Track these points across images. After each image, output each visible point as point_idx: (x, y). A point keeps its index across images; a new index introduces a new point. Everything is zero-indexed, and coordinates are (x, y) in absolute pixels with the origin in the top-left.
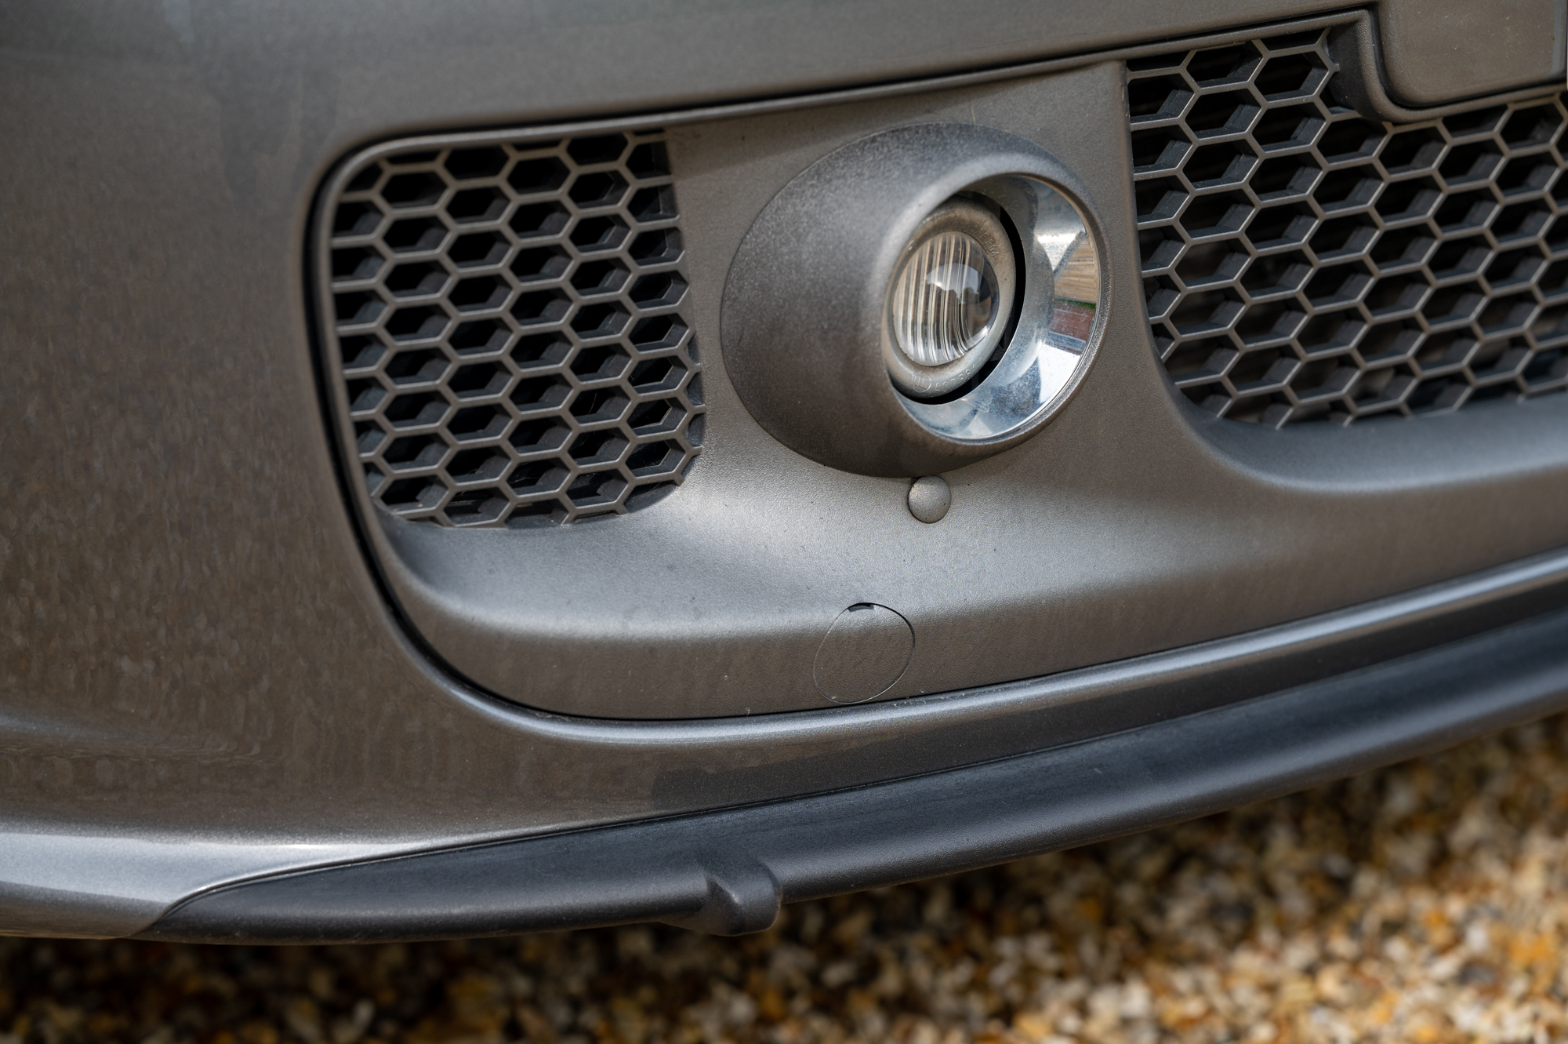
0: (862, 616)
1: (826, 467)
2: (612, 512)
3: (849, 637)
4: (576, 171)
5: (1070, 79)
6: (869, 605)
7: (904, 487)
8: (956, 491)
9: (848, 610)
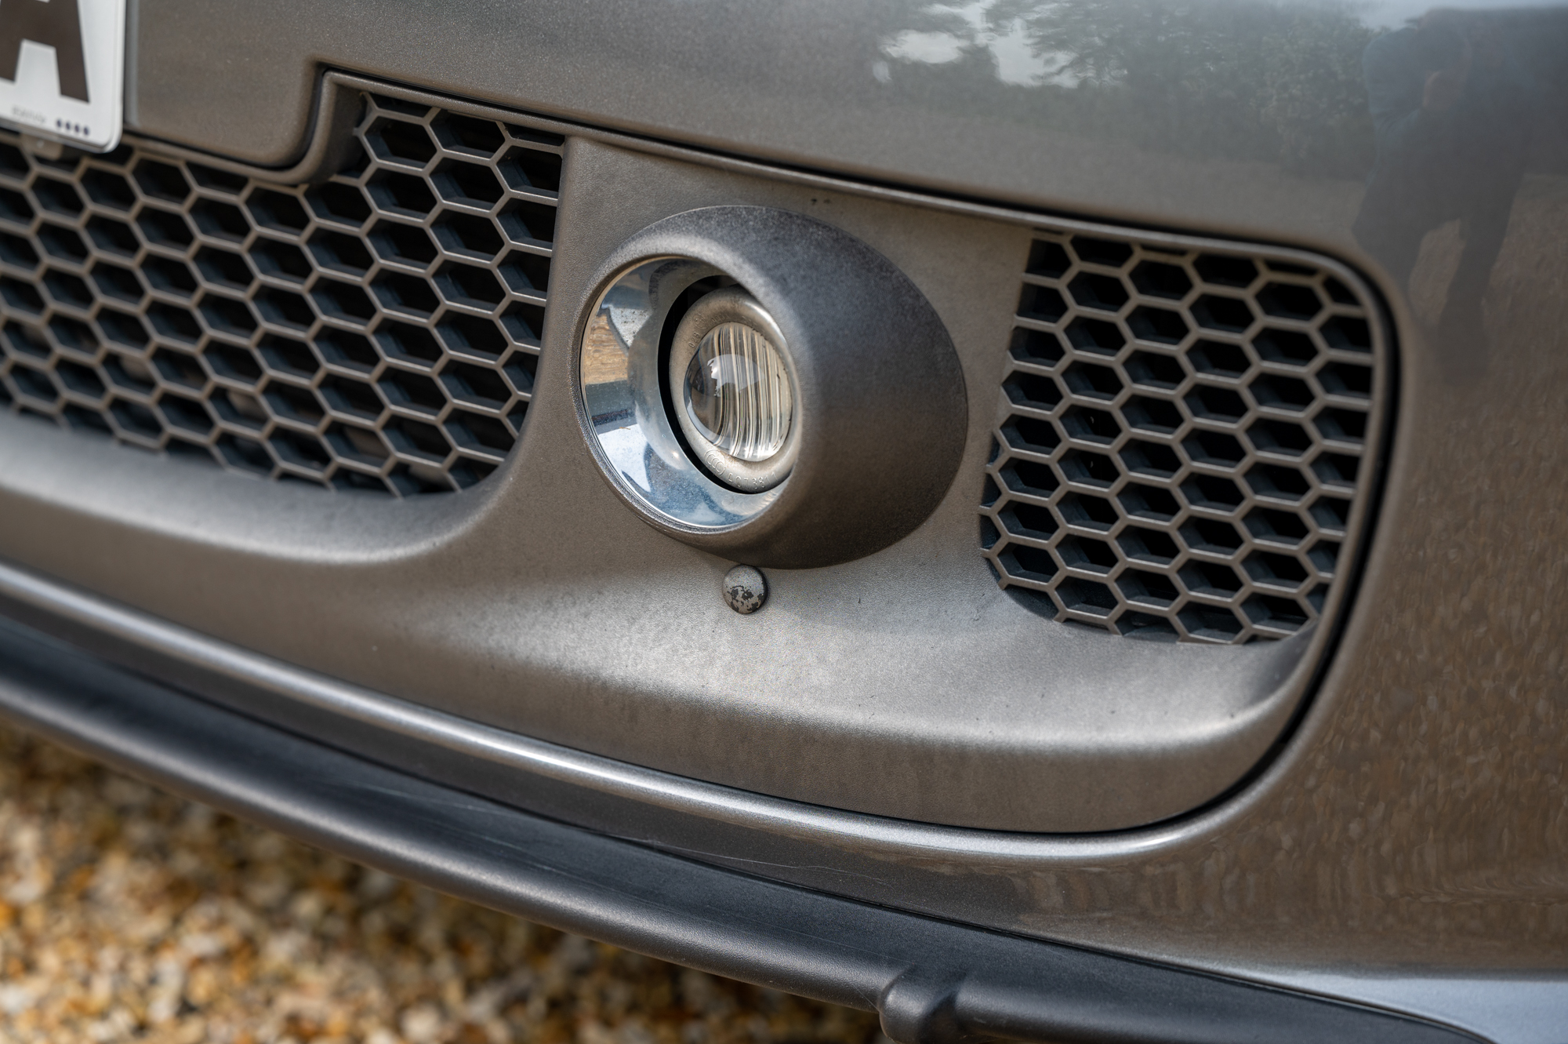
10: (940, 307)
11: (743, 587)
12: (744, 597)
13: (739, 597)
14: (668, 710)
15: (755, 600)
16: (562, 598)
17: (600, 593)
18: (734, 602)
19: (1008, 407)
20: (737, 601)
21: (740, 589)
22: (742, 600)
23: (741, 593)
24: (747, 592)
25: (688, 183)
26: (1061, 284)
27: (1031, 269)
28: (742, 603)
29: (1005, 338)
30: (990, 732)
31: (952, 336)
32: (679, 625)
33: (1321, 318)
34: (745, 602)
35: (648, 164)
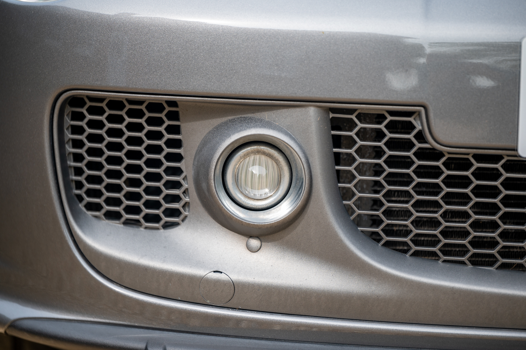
0: (217, 276)
1: (223, 227)
2: (157, 229)
3: (211, 281)
4: (148, 115)
5: (298, 109)
6: (221, 272)
7: (247, 239)
8: (263, 244)
9: (213, 272)
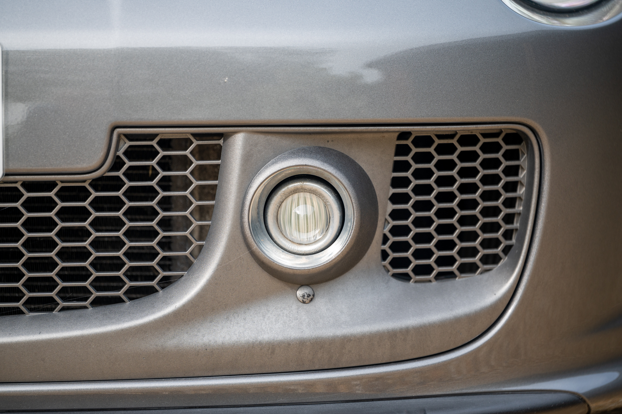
10: (369, 174)
11: (306, 293)
12: (308, 297)
13: (306, 297)
14: (289, 344)
15: (311, 297)
16: (233, 315)
17: (248, 309)
18: (304, 299)
19: (391, 207)
20: (305, 299)
21: (305, 294)
22: (307, 298)
23: (306, 296)
24: (308, 294)
25: (285, 142)
26: (409, 158)
27: (397, 154)
28: (307, 299)
29: (389, 181)
30: (415, 320)
31: (373, 184)
32: (283, 313)
33: (502, 152)
34: (308, 298)
35: (269, 137)
